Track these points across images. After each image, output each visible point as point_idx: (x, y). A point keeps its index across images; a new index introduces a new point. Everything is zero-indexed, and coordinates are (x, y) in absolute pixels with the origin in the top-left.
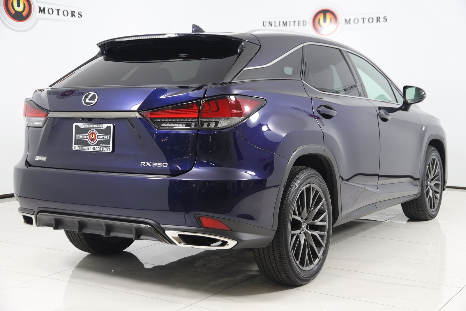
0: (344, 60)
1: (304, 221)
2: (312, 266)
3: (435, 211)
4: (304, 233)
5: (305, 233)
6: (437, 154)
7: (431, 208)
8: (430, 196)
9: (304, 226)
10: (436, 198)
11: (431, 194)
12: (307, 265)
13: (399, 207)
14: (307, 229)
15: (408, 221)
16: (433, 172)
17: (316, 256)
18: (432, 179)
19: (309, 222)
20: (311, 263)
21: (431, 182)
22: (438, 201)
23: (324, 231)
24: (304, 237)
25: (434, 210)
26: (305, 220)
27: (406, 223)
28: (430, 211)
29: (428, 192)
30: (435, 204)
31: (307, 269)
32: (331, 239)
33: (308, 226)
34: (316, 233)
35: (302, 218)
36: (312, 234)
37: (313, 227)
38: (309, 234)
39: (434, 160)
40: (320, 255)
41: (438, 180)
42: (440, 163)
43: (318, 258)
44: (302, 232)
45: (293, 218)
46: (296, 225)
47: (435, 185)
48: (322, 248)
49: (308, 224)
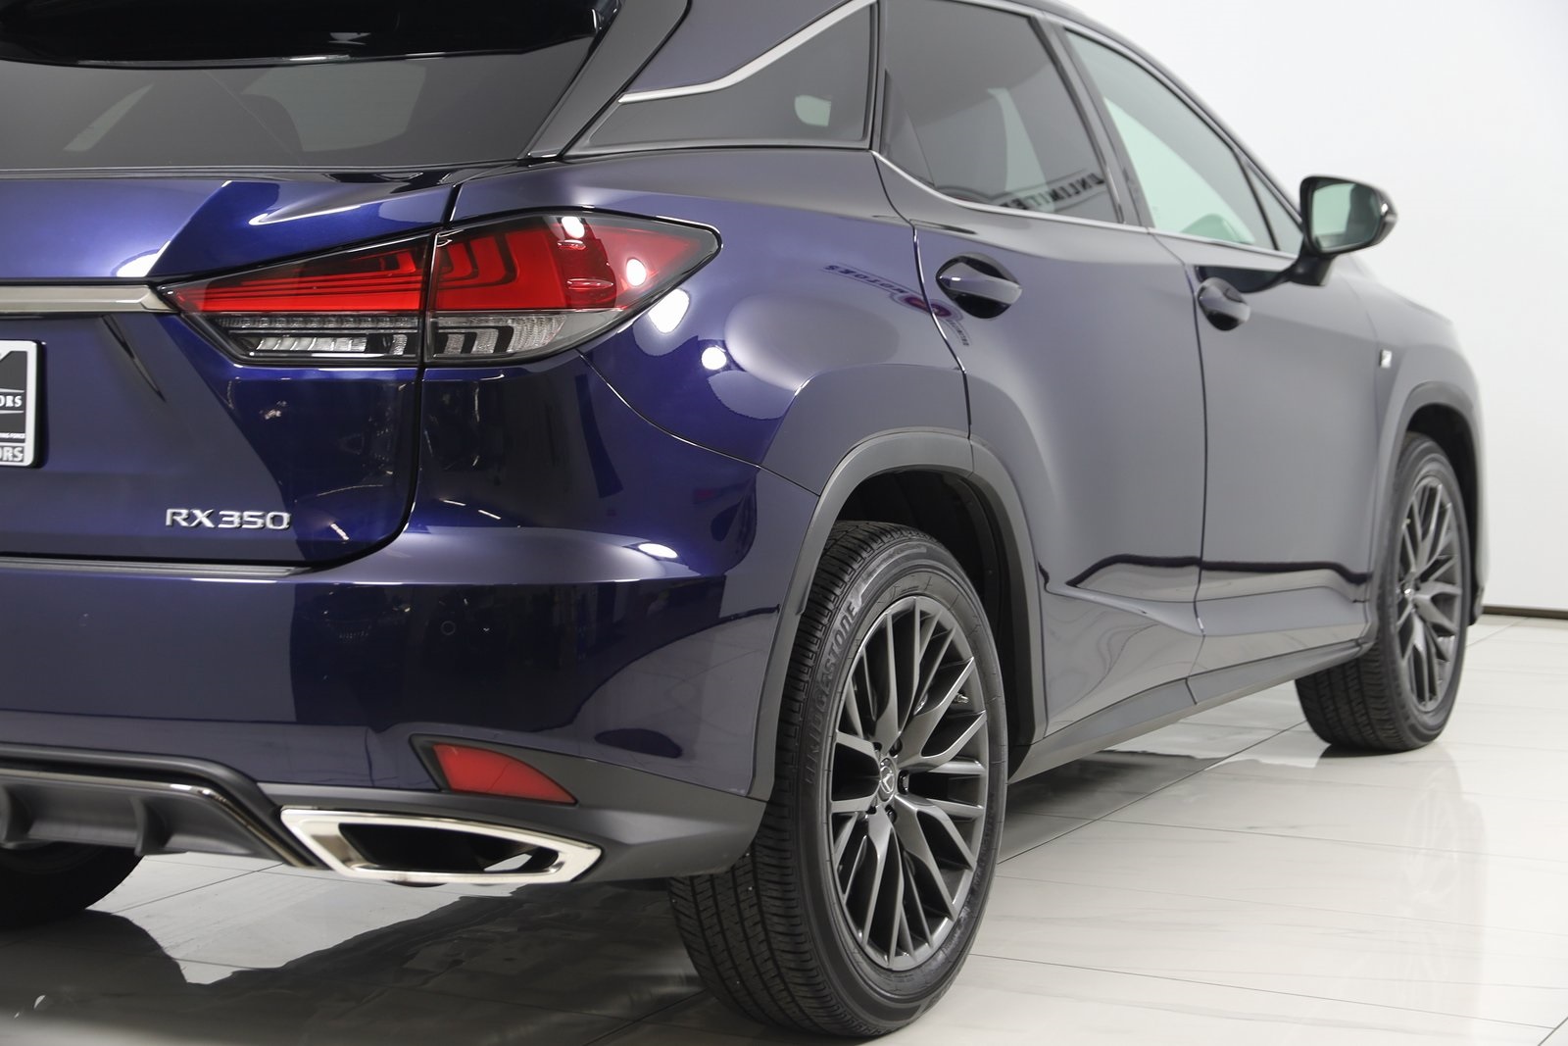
0: (1050, 68)
1: (888, 756)
2: (924, 952)
3: (1437, 711)
4: (888, 808)
5: (893, 811)
6: (1443, 469)
7: (1421, 697)
8: (1415, 650)
9: (887, 781)
10: (1441, 655)
11: (1418, 639)
12: (901, 947)
13: (1286, 699)
14: (901, 791)
15: (1327, 754)
16: (1425, 546)
17: (937, 909)
18: (1424, 577)
19: (907, 763)
20: (920, 937)
21: (1417, 589)
22: (1449, 666)
23: (972, 800)
24: (888, 827)
25: (1431, 705)
26: (893, 752)
27: (1318, 764)
28: (1416, 713)
29: (1406, 632)
30: (1438, 682)
31: (903, 962)
32: (1002, 837)
33: (906, 781)
34: (938, 810)
35: (878, 746)
36: (920, 814)
37: (924, 784)
38: (908, 811)
39: (1433, 492)
40: (956, 902)
41: (1447, 579)
42: (1455, 507)
43: (950, 917)
44: (880, 806)
45: (839, 746)
46: (855, 775)
47: (1435, 600)
48: (967, 871)
49: (903, 773)
